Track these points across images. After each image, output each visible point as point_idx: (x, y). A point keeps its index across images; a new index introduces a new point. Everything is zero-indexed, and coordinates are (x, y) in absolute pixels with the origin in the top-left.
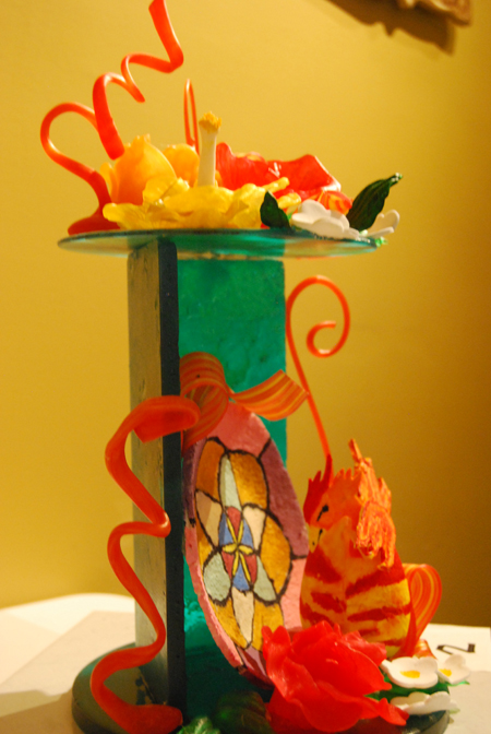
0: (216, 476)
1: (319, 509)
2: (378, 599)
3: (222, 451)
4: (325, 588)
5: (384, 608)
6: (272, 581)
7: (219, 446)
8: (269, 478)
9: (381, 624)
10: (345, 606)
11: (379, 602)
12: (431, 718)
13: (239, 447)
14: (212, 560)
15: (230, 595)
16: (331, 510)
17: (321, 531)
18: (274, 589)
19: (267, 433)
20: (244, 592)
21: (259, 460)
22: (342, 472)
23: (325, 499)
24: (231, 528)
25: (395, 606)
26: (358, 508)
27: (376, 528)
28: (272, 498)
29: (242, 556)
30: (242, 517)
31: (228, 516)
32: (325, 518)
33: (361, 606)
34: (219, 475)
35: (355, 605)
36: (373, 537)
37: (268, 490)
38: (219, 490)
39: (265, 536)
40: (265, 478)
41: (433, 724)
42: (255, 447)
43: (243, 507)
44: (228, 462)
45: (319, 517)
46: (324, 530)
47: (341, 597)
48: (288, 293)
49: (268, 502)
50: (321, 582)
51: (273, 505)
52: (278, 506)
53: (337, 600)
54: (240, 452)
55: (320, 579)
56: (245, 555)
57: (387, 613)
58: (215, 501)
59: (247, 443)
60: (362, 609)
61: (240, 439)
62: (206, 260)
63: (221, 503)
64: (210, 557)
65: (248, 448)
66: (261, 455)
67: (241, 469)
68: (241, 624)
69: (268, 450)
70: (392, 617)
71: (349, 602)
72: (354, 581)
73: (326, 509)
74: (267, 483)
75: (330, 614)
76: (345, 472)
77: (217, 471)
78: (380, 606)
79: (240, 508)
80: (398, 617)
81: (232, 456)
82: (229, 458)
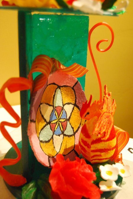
0: (53, 96)
1: (86, 113)
2: (103, 146)
3: (57, 87)
4: (85, 139)
5: (105, 149)
6: (73, 128)
7: (55, 86)
8: (76, 94)
9: (102, 154)
10: (91, 147)
11: (103, 147)
12: (112, 192)
13: (65, 85)
14: (46, 127)
15: (52, 137)
16: (90, 114)
17: (86, 121)
18: (73, 131)
19: (77, 79)
20: (59, 135)
21: (73, 88)
22: (95, 101)
23: (88, 110)
24: (57, 114)
25: (109, 148)
26: (101, 114)
27: (104, 124)
28: (77, 100)
29: (60, 123)
30: (63, 109)
31: (56, 110)
32: (88, 116)
33: (96, 147)
34: (54, 96)
35: (94, 147)
36: (102, 128)
37: (76, 97)
38: (53, 101)
39: (73, 113)
40: (75, 94)
41: (111, 195)
42: (72, 84)
43: (64, 105)
44: (59, 90)
45: (86, 116)
46: (87, 121)
47: (90, 144)
48: (90, 28)
49: (76, 101)
50: (84, 137)
51: (77, 103)
52: (79, 103)
53: (88, 144)
54: (64, 86)
55: (84, 135)
56: (61, 122)
57: (106, 150)
58: (50, 105)
59: (68, 83)
60: (96, 149)
61: (65, 82)
62: (58, 15)
63: (53, 106)
64: (44, 127)
65: (68, 85)
66: (73, 87)
67: (65, 92)
68: (56, 147)
69: (77, 85)
70: (107, 152)
71: (92, 146)
72: (95, 139)
73: (88, 113)
74: (76, 96)
75: (86, 148)
76: (97, 102)
77: (54, 94)
78: (103, 148)
79: (62, 106)
80: (109, 151)
81: (61, 88)
82: (60, 89)
